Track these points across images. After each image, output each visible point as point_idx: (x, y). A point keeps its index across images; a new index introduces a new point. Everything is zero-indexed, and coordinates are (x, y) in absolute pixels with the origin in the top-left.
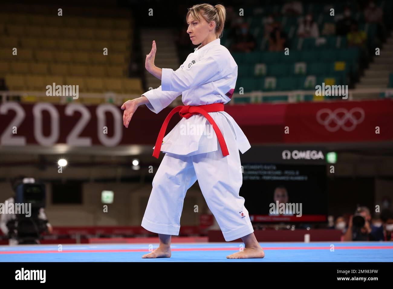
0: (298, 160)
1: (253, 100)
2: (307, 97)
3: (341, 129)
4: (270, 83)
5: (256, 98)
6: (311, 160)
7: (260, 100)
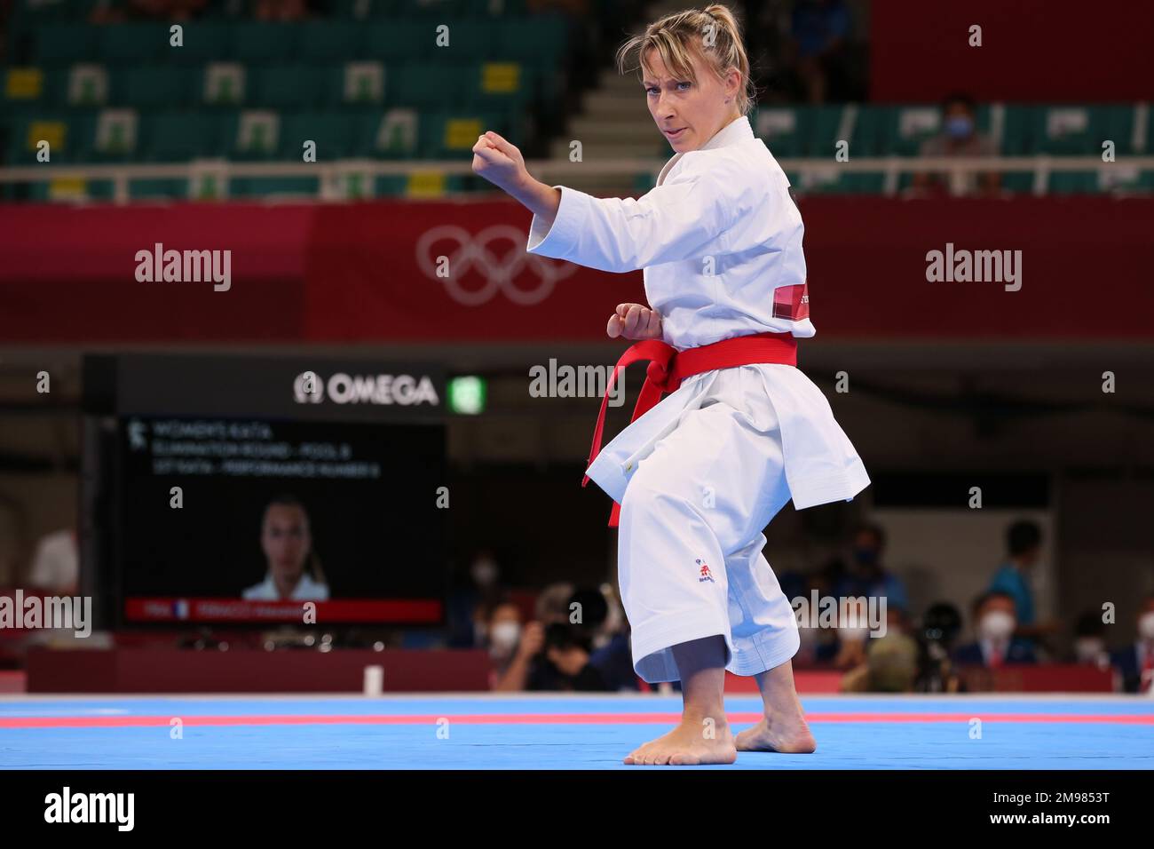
0: (349, 405)
1: (195, 190)
2: (384, 183)
3: (500, 296)
4: (259, 131)
5: (209, 181)
6: (395, 407)
7: (221, 190)
